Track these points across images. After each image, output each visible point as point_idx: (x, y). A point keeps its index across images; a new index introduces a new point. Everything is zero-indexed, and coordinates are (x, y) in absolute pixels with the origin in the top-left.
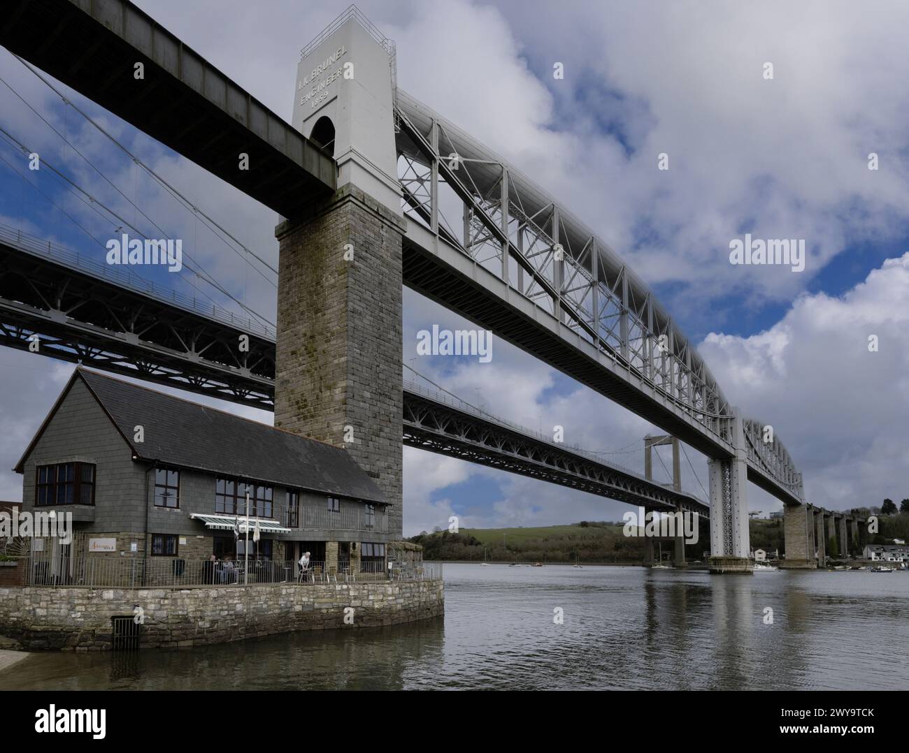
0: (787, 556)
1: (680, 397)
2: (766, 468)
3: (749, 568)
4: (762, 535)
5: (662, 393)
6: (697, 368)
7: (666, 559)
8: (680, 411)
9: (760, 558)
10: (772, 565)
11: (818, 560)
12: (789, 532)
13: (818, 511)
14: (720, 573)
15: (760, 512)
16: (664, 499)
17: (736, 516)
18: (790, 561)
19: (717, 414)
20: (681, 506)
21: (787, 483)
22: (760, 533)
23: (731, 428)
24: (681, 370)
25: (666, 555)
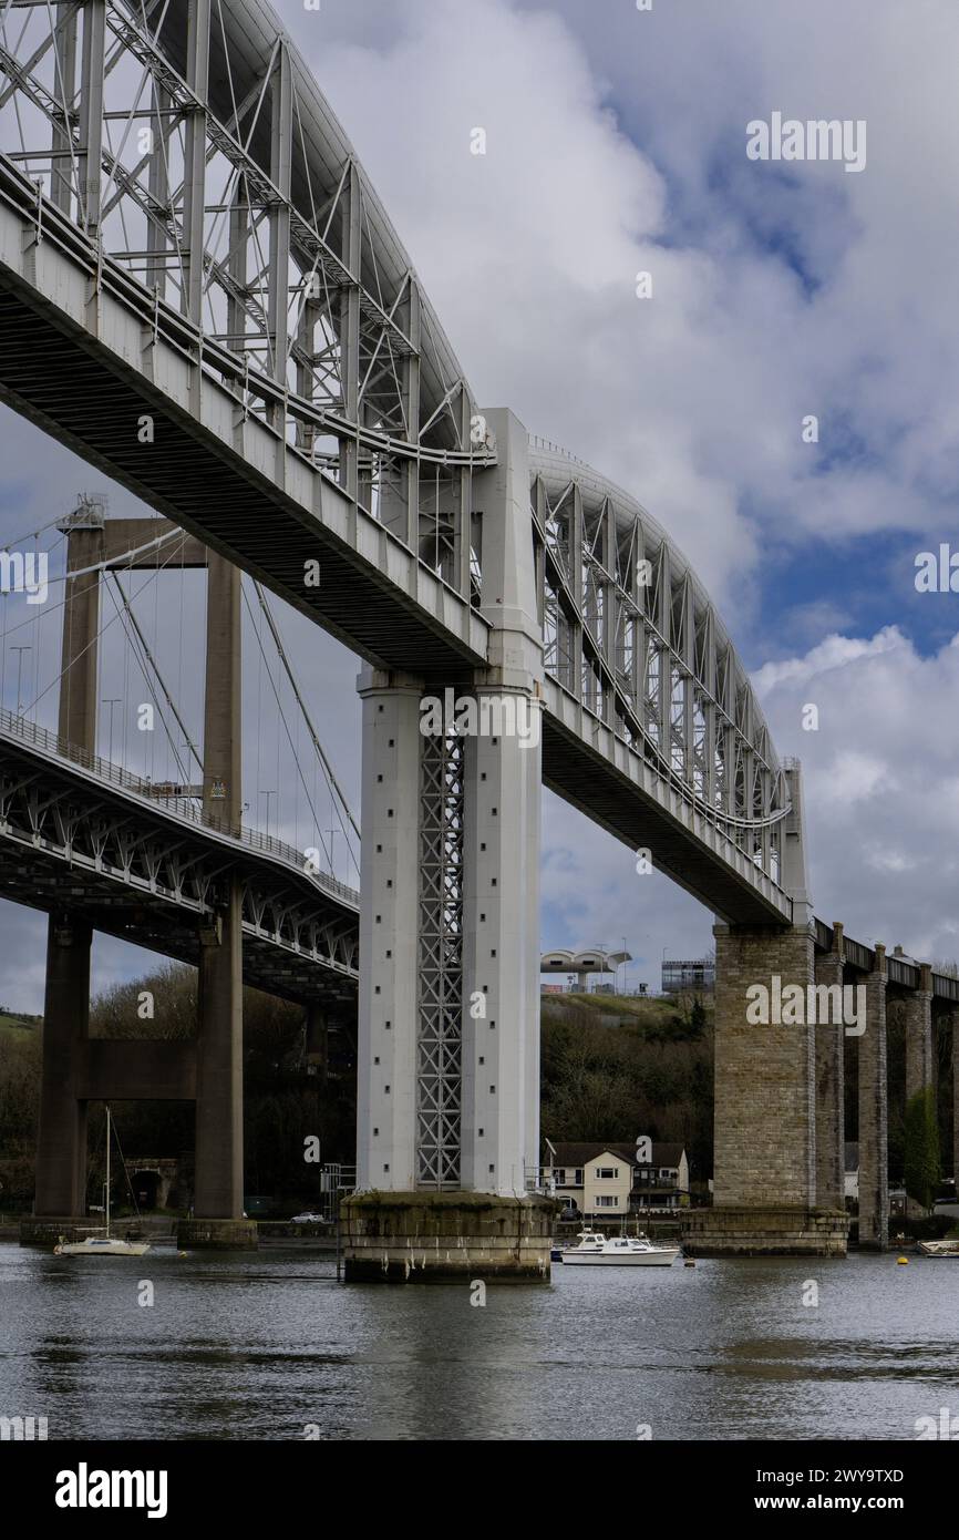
0: (723, 1191)
1: (236, 335)
2: (636, 734)
3: (535, 1253)
4: (623, 1082)
5: (137, 306)
6: (325, 194)
7: (149, 1206)
8: (227, 407)
9: (607, 1200)
10: (655, 1236)
11: (852, 1206)
12: (732, 1068)
13: (862, 963)
14: (393, 1276)
15: (623, 957)
16: (153, 873)
17: (481, 977)
18: (732, 1213)
19: (412, 440)
20: (237, 912)
21: (731, 816)
22: (614, 1068)
23: (477, 517)
24: (246, 193)
25: (149, 1182)
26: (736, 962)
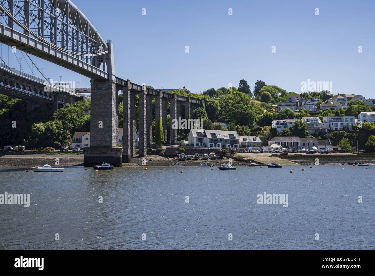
18: (94, 148)
26: (95, 89)
